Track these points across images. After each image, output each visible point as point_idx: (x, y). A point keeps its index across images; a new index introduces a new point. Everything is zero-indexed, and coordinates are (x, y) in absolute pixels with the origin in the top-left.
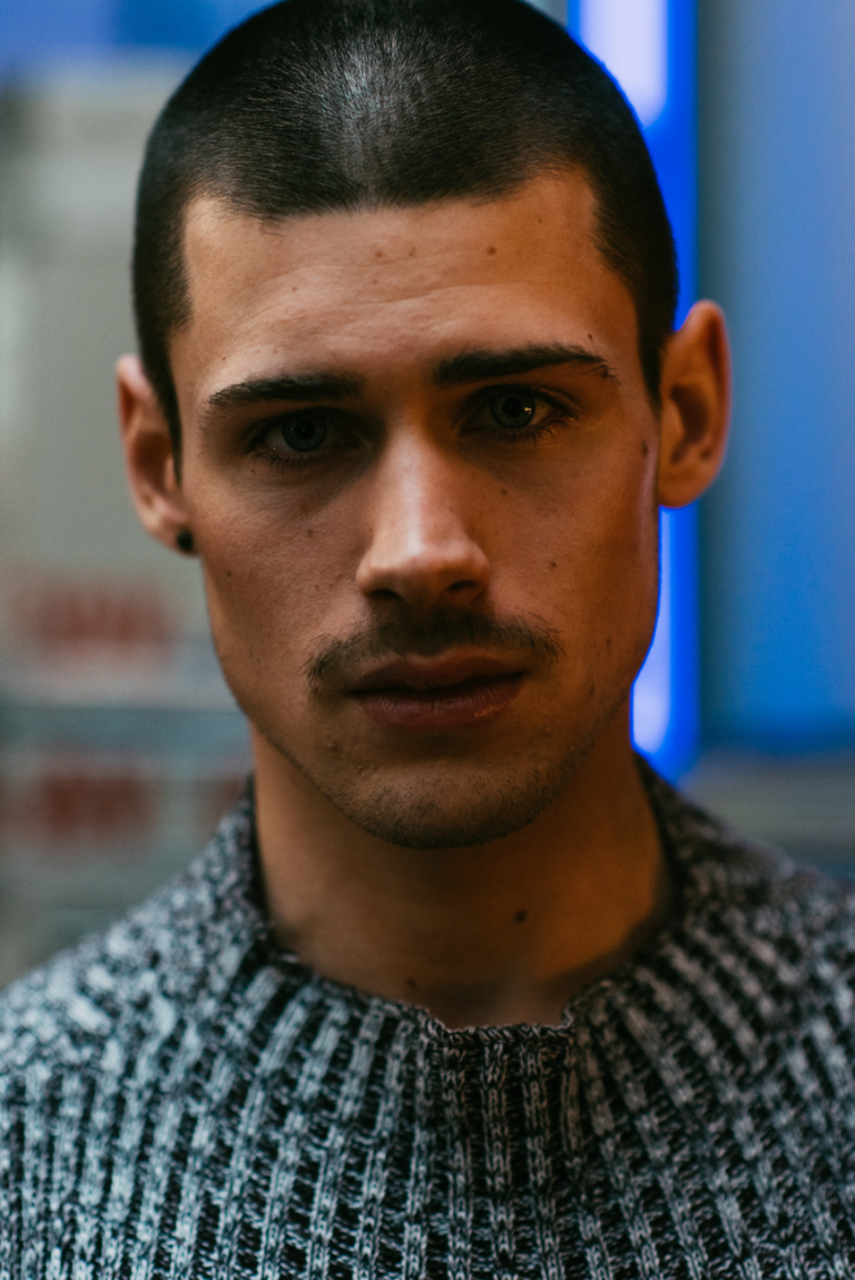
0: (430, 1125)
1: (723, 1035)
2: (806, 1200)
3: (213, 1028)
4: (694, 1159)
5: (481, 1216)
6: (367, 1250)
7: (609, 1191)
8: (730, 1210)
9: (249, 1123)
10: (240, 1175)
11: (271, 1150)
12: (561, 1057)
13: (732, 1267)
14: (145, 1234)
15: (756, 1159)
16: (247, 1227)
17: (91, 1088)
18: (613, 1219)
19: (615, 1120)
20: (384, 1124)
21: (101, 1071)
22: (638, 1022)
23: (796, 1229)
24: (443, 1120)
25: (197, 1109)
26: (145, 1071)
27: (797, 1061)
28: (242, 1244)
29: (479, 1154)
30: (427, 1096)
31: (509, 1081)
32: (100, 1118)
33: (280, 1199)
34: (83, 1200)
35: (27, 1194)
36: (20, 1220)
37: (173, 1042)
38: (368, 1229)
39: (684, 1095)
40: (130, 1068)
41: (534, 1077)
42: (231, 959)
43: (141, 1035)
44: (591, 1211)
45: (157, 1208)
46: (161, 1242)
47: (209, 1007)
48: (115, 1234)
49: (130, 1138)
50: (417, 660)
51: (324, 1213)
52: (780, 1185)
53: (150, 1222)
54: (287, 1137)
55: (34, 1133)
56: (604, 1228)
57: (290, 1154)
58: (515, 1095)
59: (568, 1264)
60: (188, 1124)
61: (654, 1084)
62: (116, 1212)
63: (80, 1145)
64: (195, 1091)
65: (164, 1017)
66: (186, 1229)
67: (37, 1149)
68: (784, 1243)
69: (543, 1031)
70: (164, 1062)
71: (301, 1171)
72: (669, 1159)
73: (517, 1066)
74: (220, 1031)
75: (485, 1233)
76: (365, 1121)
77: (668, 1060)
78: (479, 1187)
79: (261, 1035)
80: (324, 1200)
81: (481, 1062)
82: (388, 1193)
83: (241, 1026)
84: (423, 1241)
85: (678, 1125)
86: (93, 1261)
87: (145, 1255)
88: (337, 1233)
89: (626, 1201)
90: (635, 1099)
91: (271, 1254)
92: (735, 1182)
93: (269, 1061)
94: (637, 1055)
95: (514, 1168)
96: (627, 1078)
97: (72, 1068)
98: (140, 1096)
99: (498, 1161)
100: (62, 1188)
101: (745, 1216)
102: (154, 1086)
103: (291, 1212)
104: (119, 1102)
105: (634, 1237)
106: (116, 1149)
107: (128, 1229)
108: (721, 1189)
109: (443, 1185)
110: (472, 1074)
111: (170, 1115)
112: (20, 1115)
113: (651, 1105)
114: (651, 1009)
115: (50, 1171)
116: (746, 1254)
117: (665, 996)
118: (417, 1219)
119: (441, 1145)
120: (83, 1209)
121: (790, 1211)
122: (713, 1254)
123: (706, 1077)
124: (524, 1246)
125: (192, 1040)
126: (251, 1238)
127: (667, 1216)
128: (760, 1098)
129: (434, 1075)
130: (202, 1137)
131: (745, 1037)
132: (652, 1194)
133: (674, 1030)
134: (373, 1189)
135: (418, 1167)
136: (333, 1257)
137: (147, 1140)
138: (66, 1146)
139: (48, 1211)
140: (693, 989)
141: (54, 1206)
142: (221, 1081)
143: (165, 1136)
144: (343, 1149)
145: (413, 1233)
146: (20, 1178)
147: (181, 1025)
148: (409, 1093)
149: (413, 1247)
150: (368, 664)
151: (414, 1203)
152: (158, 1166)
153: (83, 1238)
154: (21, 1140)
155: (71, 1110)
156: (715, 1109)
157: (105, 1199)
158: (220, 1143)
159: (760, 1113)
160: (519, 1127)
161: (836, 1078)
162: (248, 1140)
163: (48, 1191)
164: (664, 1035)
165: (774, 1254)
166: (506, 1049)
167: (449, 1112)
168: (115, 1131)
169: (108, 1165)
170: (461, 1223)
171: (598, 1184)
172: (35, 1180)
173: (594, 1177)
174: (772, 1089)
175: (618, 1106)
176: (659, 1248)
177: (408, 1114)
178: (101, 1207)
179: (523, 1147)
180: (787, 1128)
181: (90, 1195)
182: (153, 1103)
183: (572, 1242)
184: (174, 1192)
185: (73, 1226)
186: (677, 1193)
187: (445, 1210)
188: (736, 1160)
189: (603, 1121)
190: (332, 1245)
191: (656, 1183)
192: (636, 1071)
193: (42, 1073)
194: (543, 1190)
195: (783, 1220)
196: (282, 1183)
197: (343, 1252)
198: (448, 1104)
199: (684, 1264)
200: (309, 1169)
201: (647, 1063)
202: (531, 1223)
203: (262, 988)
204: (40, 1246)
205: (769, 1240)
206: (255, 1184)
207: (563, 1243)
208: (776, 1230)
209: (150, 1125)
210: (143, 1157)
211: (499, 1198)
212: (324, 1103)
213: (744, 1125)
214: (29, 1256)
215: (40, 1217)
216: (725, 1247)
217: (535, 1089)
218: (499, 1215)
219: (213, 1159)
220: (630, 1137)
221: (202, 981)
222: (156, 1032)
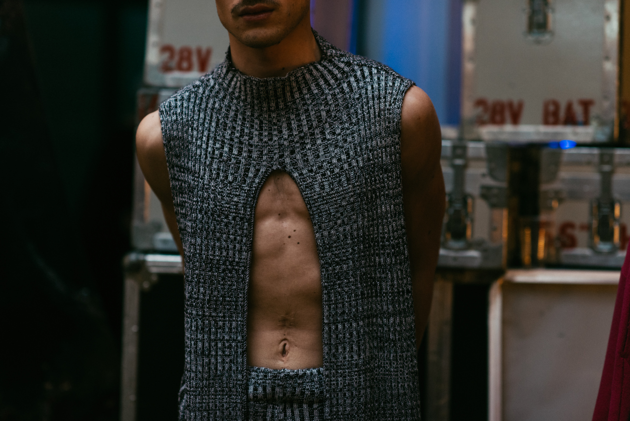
0: (257, 99)
1: (326, 81)
2: (342, 113)
3: (221, 84)
4: (317, 103)
5: (270, 116)
6: (248, 125)
7: (297, 110)
8: (324, 114)
9: (226, 102)
10: (224, 112)
11: (230, 107)
12: (285, 83)
13: (323, 125)
14: (206, 126)
15: (331, 104)
16: (225, 123)
17: (196, 96)
18: (298, 115)
19: (300, 96)
20: (249, 100)
21: (198, 92)
22: (308, 76)
23: (338, 118)
24: (260, 98)
25: (216, 100)
26: (207, 93)
27: (345, 85)
28: (224, 126)
29: (269, 103)
30: (256, 93)
31: (274, 89)
32: (197, 101)
33: (232, 117)
34: (195, 118)
35: (184, 117)
36: (183, 122)
37: (213, 87)
38: (248, 121)
39: (316, 91)
40: (204, 92)
41: (279, 88)
42: (224, 70)
43: (207, 86)
44: (293, 114)
45: (209, 120)
46: (209, 127)
47: (220, 80)
48: (201, 125)
49: (203, 106)
50: (250, 7)
51: (240, 119)
52: (336, 109)
53: (207, 123)
54: (233, 105)
55: (185, 105)
56: (296, 117)
57: (233, 108)
58: (275, 91)
59: (287, 124)
60: (215, 102)
61: (309, 89)
62: (201, 121)
63: (194, 107)
64: (217, 97)
65: (212, 82)
66: (213, 124)
67: (185, 108)
68: (334, 121)
69: (280, 78)
70: (211, 91)
71: (236, 111)
72: (311, 104)
73: (275, 86)
74: (222, 85)
75: (270, 119)
76: (246, 99)
77: (313, 85)
78: (269, 110)
79: (229, 85)
80: (240, 117)
81: (268, 85)
82: (251, 114)
83: (226, 84)
84: (258, 122)
85: (313, 97)
86: (197, 130)
87: (206, 130)
88: (242, 123)
89: (301, 112)
90: (305, 91)
91: (229, 127)
92: (326, 108)
93: (230, 90)
94: (306, 83)
95: (276, 105)
96: (303, 87)
97: (193, 92)
98: (206, 98)
99: (273, 104)
100: (191, 115)
101: (327, 115)
102: (209, 96)
103: (234, 119)
104: (202, 99)
105: (302, 118)
106: (201, 108)
107: (203, 124)
108: (322, 109)
109: (262, 111)
110: (266, 88)
111: (211, 101)
112: (183, 102)
113: (308, 93)
114: (311, 74)
115: (188, 112)
116: (326, 122)
117: (315, 72)
118: (257, 118)
119: (260, 102)
120: (195, 120)
121: (337, 115)
122: (319, 122)
123: (321, 88)
124: (278, 121)
125: (217, 86)
126: (226, 124)
127: (310, 114)
128: (334, 92)
129: (258, 89)
130: (217, 105)
131: (332, 81)
132: (307, 111)
133: (316, 80)
134: (248, 113)
135: (256, 108)
136: (241, 127)
137: (207, 106)
138: (191, 107)
139: (188, 120)
140: (321, 72)
141: (189, 119)
142: (221, 95)
143: (210, 105)
144: (243, 106)
145: (256, 121)
146: (182, 113)
147: (215, 84)
148: (252, 93)
149: (256, 123)
150: (242, 9)
151: (256, 115)
152: (209, 112)
153: (195, 126)
154: (183, 106)
155: (192, 100)
156: (323, 94)
157: (199, 118)
158: (220, 106)
159: (334, 95)
160: (277, 97)
161: (353, 88)
162: (226, 105)
163: (188, 116)
164: (313, 80)
165: (333, 123)
166: (273, 82)
167: (262, 96)
168: (200, 104)
169: (199, 111)
170: (266, 118)
171: (295, 108)
172: (185, 114)
173: (294, 107)
174: (337, 91)
175: (301, 93)
176: (307, 120)
177: (253, 97)
178: (198, 120)
179: (278, 101)
180: (340, 98)
181: (196, 117)
182: (208, 99)
183: (289, 120)
184: (211, 117)
185: (193, 123)
186: (312, 110)
187: (262, 116)
188: (327, 104)
189: (297, 95)
190: (241, 125)
191: (308, 108)
192: (306, 86)
193: (187, 94)
194: (282, 109)
195: (335, 116)
196: (232, 114)
197: (243, 126)
198: (261, 94)
199: (312, 124)
200: (237, 111)
201: (308, 85)
202: (280, 116)
203: (230, 76)
204: (187, 127)
205: (332, 120)
206: (227, 114)
207: (286, 120)
208: (334, 118)
209: (207, 103)
210: (206, 110)
211: (273, 112)
212: (239, 97)
213: (329, 97)
214: (185, 129)
215: (187, 121)
216: (322, 121)
217: (279, 90)
218: (273, 115)
219: (219, 109)
220: (303, 99)
221: (219, 76)
222: (210, 85)
